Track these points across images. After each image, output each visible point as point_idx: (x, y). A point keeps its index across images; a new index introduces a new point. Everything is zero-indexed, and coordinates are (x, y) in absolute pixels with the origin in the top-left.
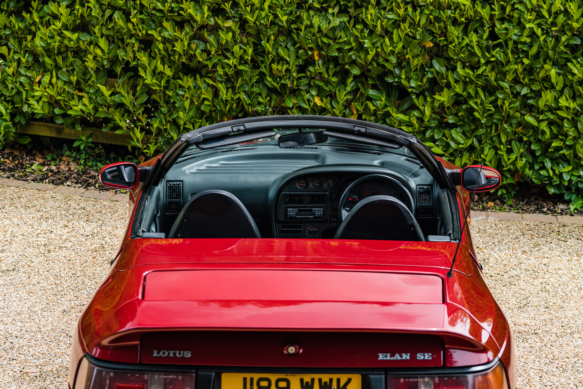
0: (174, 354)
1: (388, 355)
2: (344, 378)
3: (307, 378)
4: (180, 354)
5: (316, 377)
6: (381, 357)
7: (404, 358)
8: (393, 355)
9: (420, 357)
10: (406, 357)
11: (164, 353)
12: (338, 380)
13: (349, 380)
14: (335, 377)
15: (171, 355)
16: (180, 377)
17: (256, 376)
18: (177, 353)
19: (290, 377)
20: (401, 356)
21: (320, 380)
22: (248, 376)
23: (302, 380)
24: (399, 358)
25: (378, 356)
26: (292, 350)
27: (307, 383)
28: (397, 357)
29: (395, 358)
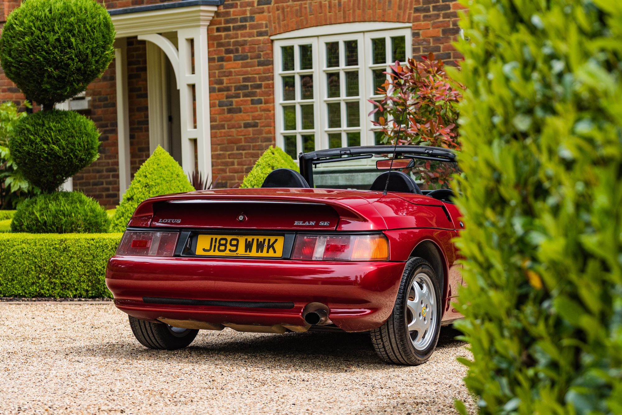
0: (171, 221)
1: (301, 222)
2: (273, 239)
3: (250, 238)
4: (174, 221)
5: (256, 238)
6: (296, 223)
7: (311, 224)
8: (304, 223)
9: (322, 223)
10: (312, 223)
11: (165, 221)
12: (269, 240)
13: (276, 240)
14: (267, 238)
15: (169, 222)
16: (170, 234)
17: (219, 237)
18: (173, 220)
19: (239, 238)
20: (309, 223)
21: (258, 240)
22: (214, 237)
23: (246, 240)
24: (308, 224)
25: (295, 223)
26: (241, 218)
27: (249, 241)
28: (307, 223)
29: (305, 224)
